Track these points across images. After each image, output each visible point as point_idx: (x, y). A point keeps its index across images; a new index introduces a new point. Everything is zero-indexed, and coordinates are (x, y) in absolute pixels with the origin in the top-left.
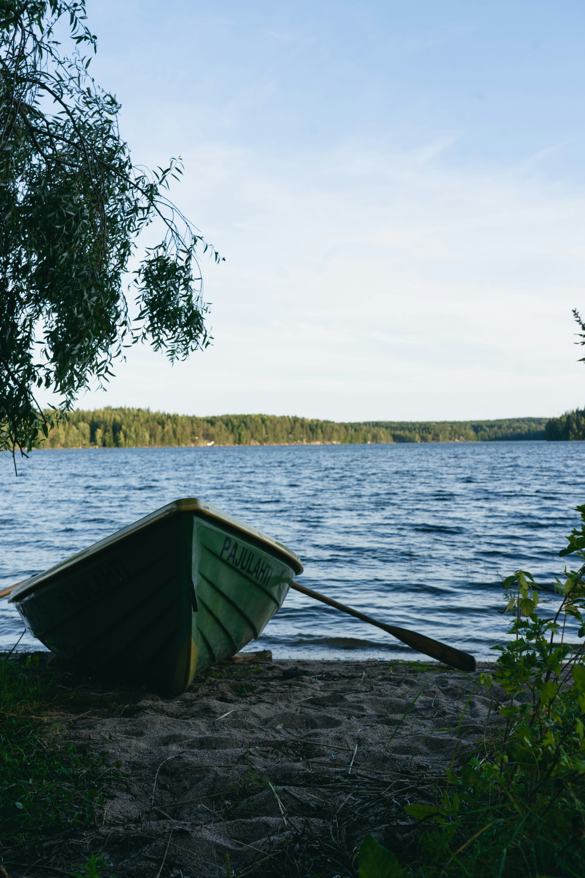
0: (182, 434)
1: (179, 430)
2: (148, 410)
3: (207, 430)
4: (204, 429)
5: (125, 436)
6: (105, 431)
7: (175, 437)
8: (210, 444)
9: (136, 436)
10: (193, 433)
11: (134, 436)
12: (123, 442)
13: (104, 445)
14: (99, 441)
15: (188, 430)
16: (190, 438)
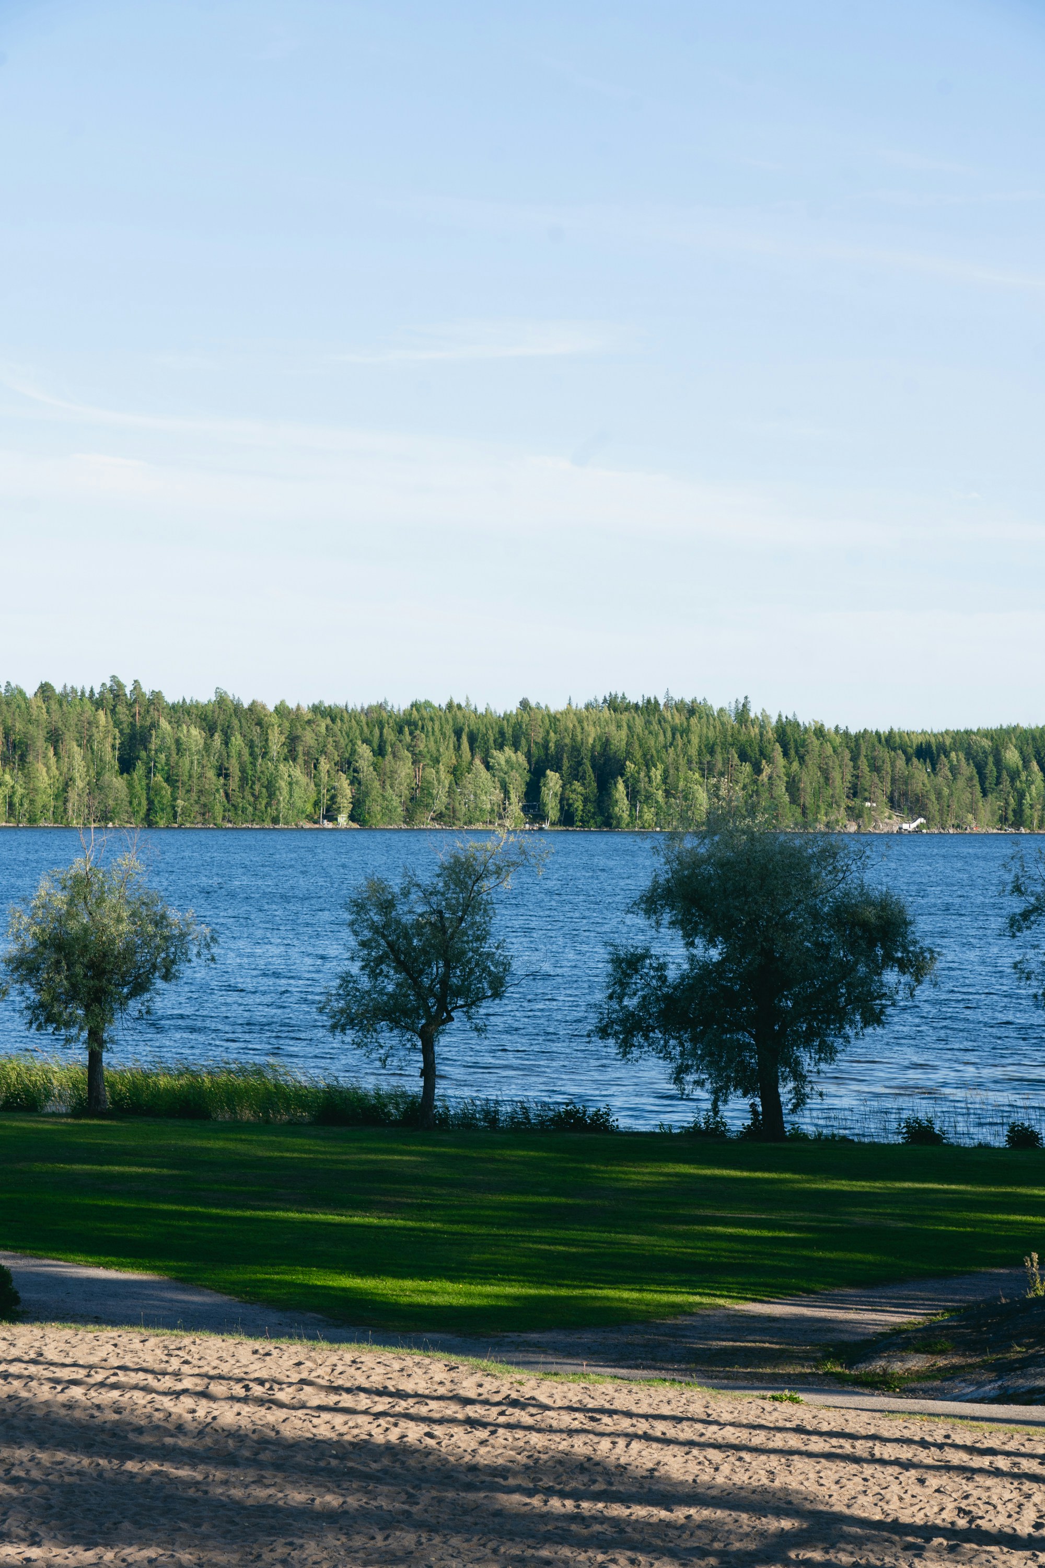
0: (817, 794)
1: (809, 779)
2: (742, 714)
3: (906, 781)
4: (893, 781)
5: (633, 795)
6: (575, 774)
7: (794, 801)
8: (908, 827)
9: (667, 793)
10: (855, 792)
11: (660, 795)
12: (625, 815)
13: (567, 818)
14: (552, 809)
15: (840, 782)
16: (844, 802)
